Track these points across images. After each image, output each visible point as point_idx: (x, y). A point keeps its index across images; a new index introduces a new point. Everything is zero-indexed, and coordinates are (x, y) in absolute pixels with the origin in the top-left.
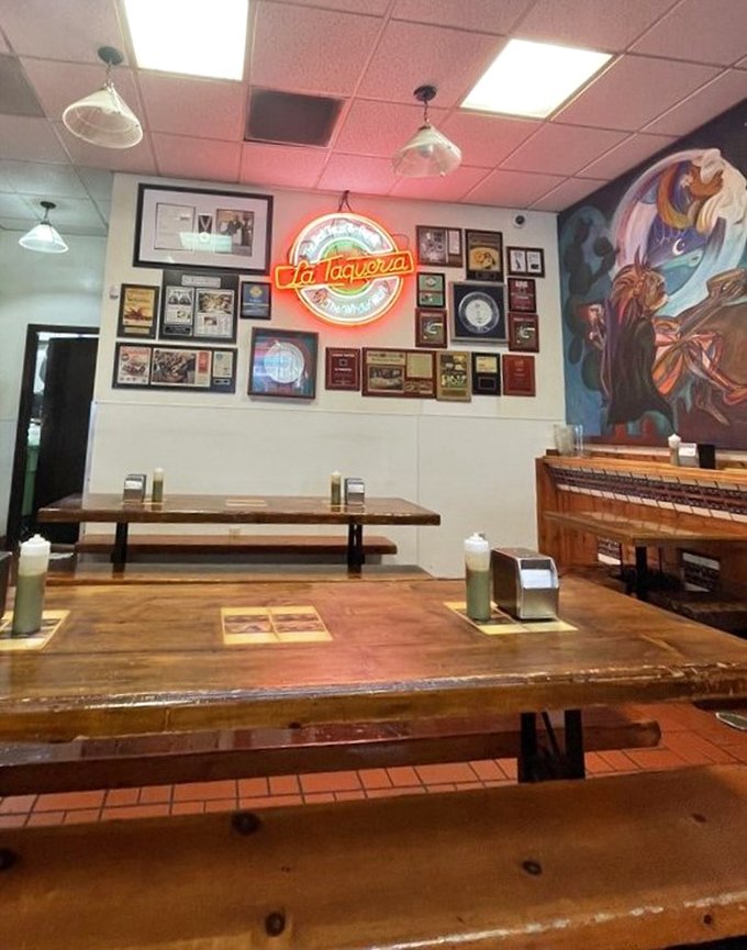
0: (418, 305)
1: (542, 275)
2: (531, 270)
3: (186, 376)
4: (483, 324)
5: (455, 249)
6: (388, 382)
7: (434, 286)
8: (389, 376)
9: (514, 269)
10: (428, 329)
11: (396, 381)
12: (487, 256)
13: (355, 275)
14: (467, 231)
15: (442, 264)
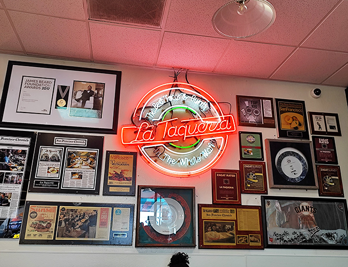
0: (241, 158)
1: (339, 134)
2: (329, 130)
3: (88, 231)
4: (298, 175)
5: (268, 113)
6: (221, 236)
7: (253, 142)
8: (222, 229)
9: (316, 129)
10: (251, 178)
11: (228, 234)
12: (294, 119)
13: (187, 134)
14: (277, 100)
15: (259, 125)
